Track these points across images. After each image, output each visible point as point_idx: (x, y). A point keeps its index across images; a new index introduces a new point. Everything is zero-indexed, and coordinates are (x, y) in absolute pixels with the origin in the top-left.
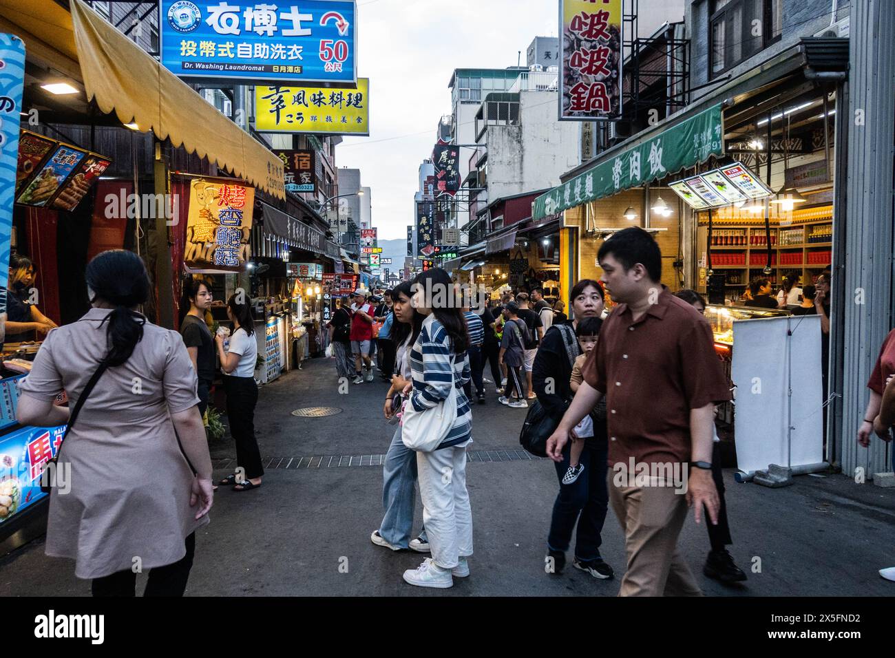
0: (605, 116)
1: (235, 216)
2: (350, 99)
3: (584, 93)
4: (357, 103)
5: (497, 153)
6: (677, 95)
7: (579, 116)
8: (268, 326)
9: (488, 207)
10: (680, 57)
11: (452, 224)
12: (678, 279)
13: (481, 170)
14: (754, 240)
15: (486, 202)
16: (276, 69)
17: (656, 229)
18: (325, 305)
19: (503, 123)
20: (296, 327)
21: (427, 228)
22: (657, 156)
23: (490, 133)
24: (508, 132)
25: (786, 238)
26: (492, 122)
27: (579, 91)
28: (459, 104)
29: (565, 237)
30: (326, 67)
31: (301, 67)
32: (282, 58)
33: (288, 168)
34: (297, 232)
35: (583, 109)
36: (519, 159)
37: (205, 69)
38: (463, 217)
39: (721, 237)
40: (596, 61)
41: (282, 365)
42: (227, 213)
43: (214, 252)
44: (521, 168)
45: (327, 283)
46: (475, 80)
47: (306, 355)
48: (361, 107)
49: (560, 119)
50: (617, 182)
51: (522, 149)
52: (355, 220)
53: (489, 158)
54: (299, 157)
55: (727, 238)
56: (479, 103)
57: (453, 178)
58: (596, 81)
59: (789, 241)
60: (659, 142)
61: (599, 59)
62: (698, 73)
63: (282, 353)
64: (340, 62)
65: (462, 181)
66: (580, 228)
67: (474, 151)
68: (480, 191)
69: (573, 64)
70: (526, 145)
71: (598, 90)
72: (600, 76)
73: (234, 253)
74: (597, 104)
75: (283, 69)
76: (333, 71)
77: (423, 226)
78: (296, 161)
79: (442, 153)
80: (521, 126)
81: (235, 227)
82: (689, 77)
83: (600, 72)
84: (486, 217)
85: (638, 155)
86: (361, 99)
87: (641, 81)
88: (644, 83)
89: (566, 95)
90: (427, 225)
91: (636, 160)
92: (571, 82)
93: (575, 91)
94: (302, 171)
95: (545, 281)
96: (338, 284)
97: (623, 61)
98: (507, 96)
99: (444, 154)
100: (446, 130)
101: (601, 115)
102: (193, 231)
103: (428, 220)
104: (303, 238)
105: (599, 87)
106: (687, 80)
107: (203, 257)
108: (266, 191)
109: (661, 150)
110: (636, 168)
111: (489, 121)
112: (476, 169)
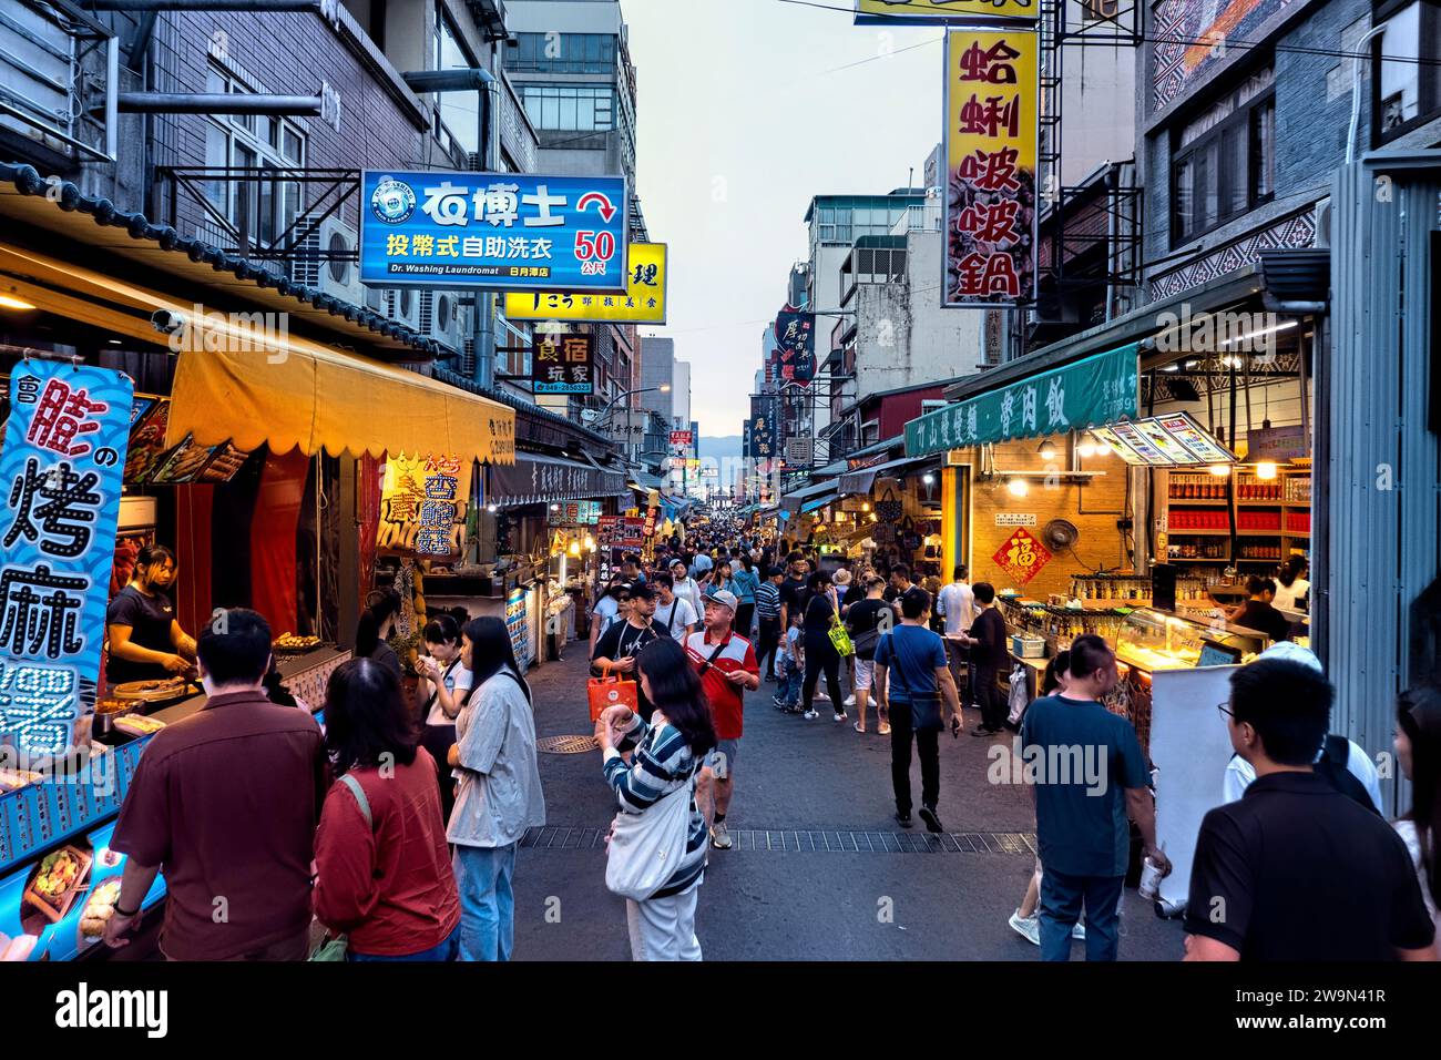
0: (1011, 301)
1: (446, 486)
2: (639, 273)
3: (979, 268)
4: (650, 279)
5: (872, 324)
6: (1124, 273)
7: (972, 301)
8: (509, 602)
9: (857, 405)
10: (1128, 214)
11: (805, 424)
12: (1124, 547)
13: (847, 348)
14: (1245, 492)
15: (854, 396)
16: (514, 272)
17: (1089, 473)
18: (602, 560)
19: (881, 278)
20: (556, 597)
21: (765, 435)
22: (1057, 400)
23: (862, 294)
24: (889, 294)
25: (1295, 490)
26: (866, 278)
27: (972, 265)
28: (819, 246)
29: (950, 480)
30: (583, 268)
31: (549, 269)
32: (523, 256)
33: (556, 360)
34: (549, 479)
35: (977, 291)
36: (905, 334)
37: (419, 273)
38: (822, 417)
39: (1192, 486)
40: (999, 221)
41: (531, 656)
42: (436, 482)
43: (417, 535)
44: (908, 348)
45: (605, 530)
46: (843, 212)
47: (570, 635)
48: (655, 284)
49: (943, 307)
50: (1006, 425)
51: (910, 318)
52: (663, 414)
53: (860, 332)
54: (572, 344)
55: (1200, 487)
56: (848, 245)
57: (805, 362)
58: (997, 250)
59: (1299, 494)
60: (1059, 382)
61: (1002, 218)
62: (1156, 235)
63: (531, 637)
64: (604, 261)
65: (819, 364)
66: (972, 469)
67: (838, 320)
68: (845, 381)
69: (963, 226)
70: (916, 312)
71: (1000, 264)
72: (1004, 242)
73: (444, 536)
74: (999, 285)
75: (524, 271)
76: (594, 273)
77: (759, 432)
78: (567, 350)
79: (790, 324)
80: (909, 284)
81: (445, 501)
82: (1141, 244)
83: (1004, 237)
84: (855, 419)
85: (1034, 392)
86: (654, 274)
87: (1067, 250)
88: (1071, 252)
89: (952, 271)
90: (764, 430)
91: (1031, 400)
92: (960, 252)
93: (965, 265)
94: (576, 364)
95: (928, 534)
96: (621, 532)
97: (1039, 218)
98: (888, 241)
99: (792, 325)
100: (802, 282)
101: (1004, 300)
102: (389, 505)
103: (766, 423)
104: (560, 485)
105: (1003, 259)
106: (1138, 247)
107: (401, 541)
108: (490, 461)
109: (1062, 391)
110: (1031, 410)
111: (860, 275)
112: (841, 346)
